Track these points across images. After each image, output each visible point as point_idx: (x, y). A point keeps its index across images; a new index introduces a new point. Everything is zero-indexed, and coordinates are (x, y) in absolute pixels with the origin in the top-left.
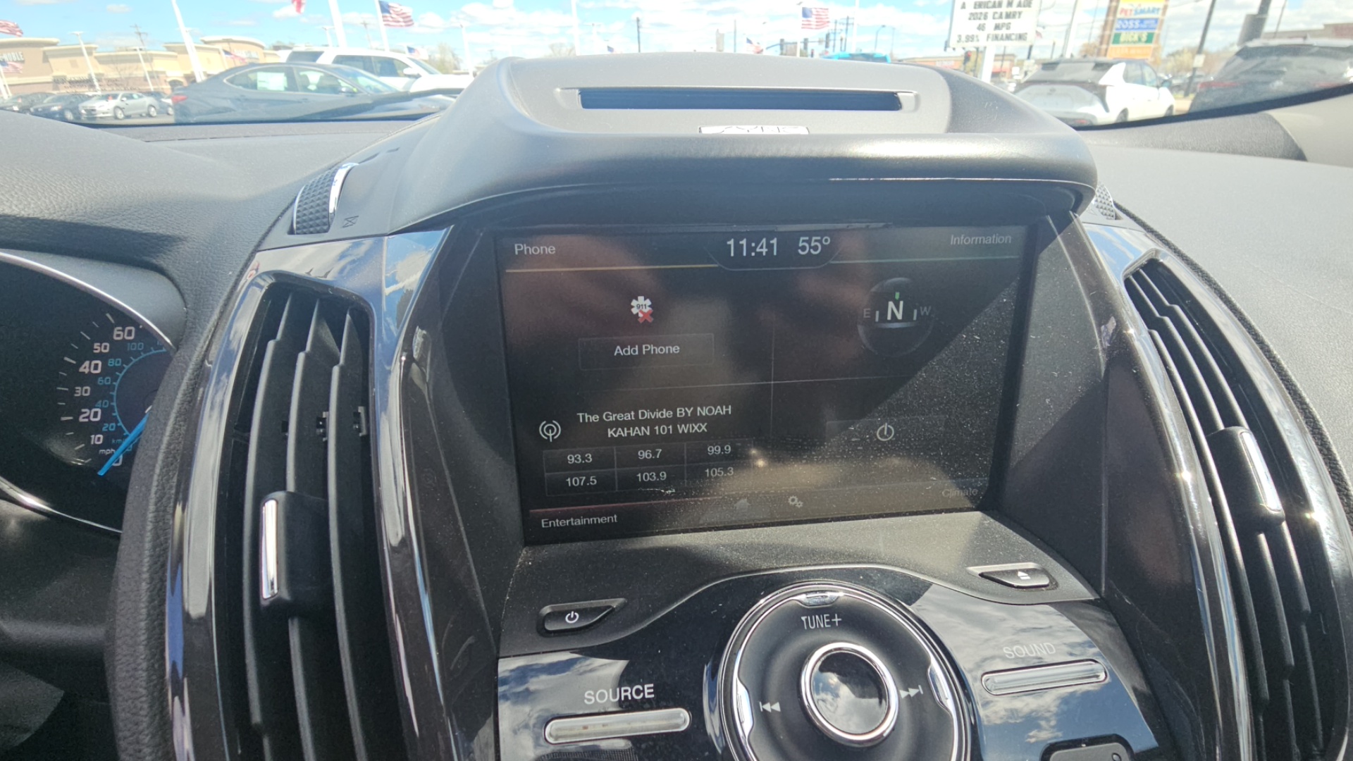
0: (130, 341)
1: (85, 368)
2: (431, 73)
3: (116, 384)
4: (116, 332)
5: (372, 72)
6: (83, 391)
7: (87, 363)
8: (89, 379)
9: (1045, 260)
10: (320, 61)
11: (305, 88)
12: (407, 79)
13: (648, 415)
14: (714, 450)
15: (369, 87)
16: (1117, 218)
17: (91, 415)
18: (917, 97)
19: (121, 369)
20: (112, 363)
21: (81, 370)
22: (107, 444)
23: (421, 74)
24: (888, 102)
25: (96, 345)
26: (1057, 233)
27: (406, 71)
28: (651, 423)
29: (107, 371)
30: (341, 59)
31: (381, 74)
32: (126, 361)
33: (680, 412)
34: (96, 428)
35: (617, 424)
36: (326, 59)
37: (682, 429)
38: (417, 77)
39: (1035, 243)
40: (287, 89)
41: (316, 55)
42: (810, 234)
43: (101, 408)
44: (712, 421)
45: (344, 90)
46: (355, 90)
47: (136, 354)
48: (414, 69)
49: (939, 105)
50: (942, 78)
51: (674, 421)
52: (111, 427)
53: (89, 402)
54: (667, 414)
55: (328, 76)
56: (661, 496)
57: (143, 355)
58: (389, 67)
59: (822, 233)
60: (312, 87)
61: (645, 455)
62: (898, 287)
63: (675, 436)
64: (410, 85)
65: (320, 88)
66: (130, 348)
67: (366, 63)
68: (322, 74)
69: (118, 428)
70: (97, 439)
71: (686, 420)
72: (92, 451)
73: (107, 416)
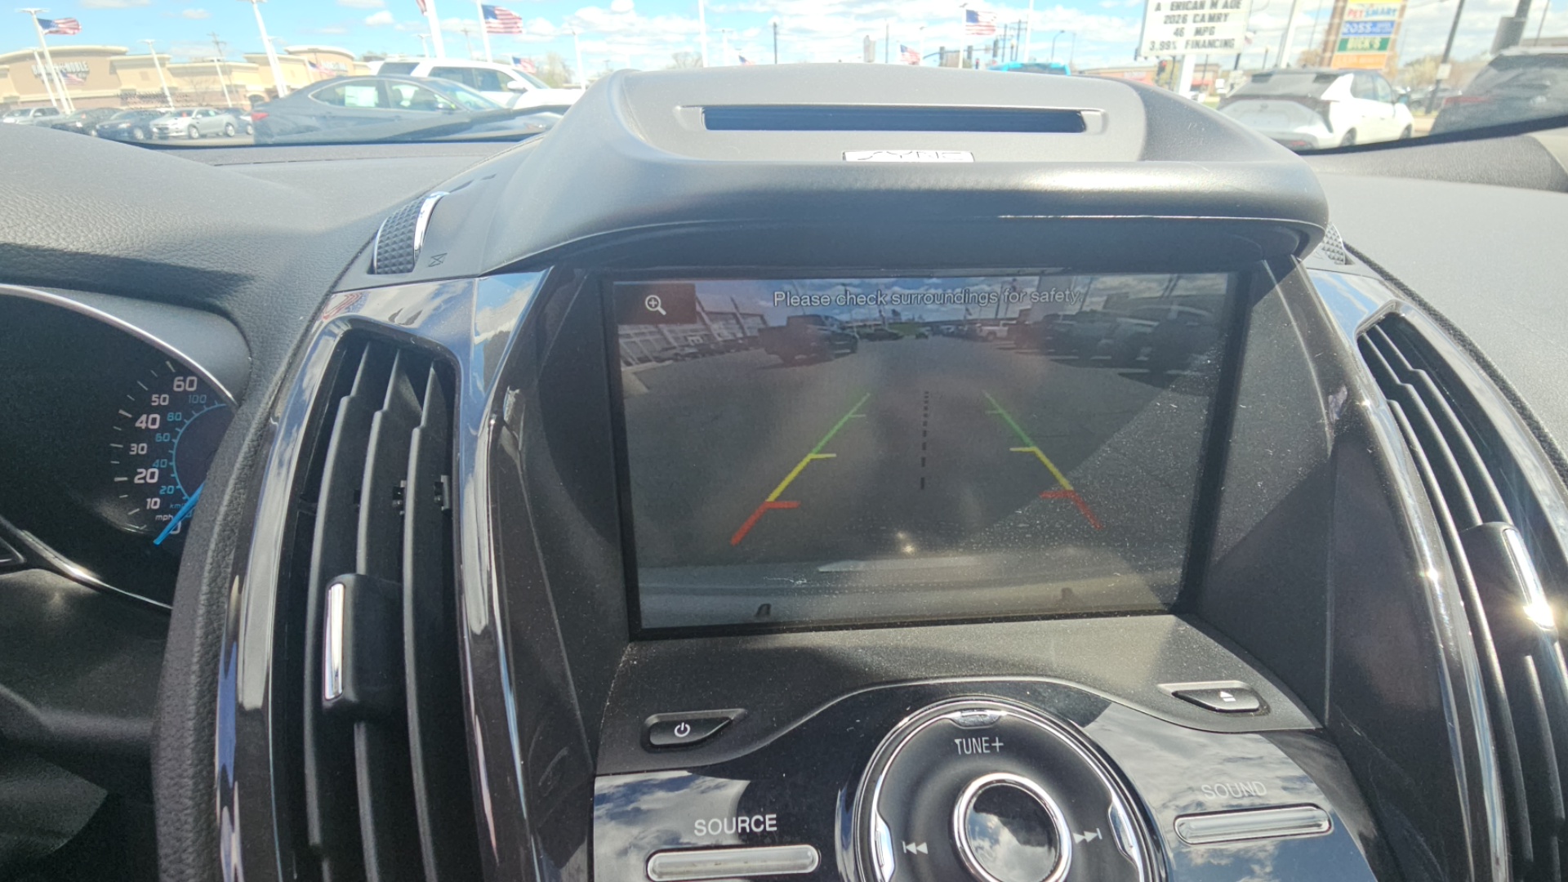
0: (192, 393)
1: (142, 422)
2: (538, 87)
3: (176, 441)
4: (176, 383)
5: (473, 86)
6: (139, 449)
7: (144, 417)
8: (146, 435)
9: (1259, 314)
10: (415, 73)
11: (398, 104)
12: (511, 94)
15: (468, 102)
16: (1347, 262)
17: (148, 475)
18: (1105, 117)
19: (181, 424)
20: (171, 417)
21: (138, 424)
22: (163, 510)
23: (527, 88)
24: (1070, 122)
25: (154, 397)
26: (1275, 282)
27: (511, 85)
29: (166, 426)
30: (438, 72)
31: (482, 88)
32: (187, 415)
34: (151, 490)
36: (421, 72)
38: (523, 91)
39: (1247, 293)
40: (378, 105)
41: (412, 66)
43: (159, 468)
45: (440, 106)
46: (453, 106)
47: (199, 407)
48: (519, 82)
49: (1132, 126)
50: (1135, 94)
52: (169, 490)
53: (146, 461)
55: (423, 91)
56: (790, 587)
57: (206, 409)
58: (491, 80)
60: (406, 103)
64: (514, 100)
65: (415, 104)
66: (191, 400)
67: (466, 76)
68: (417, 89)
69: (178, 491)
70: (154, 503)
72: (148, 516)
73: (165, 478)
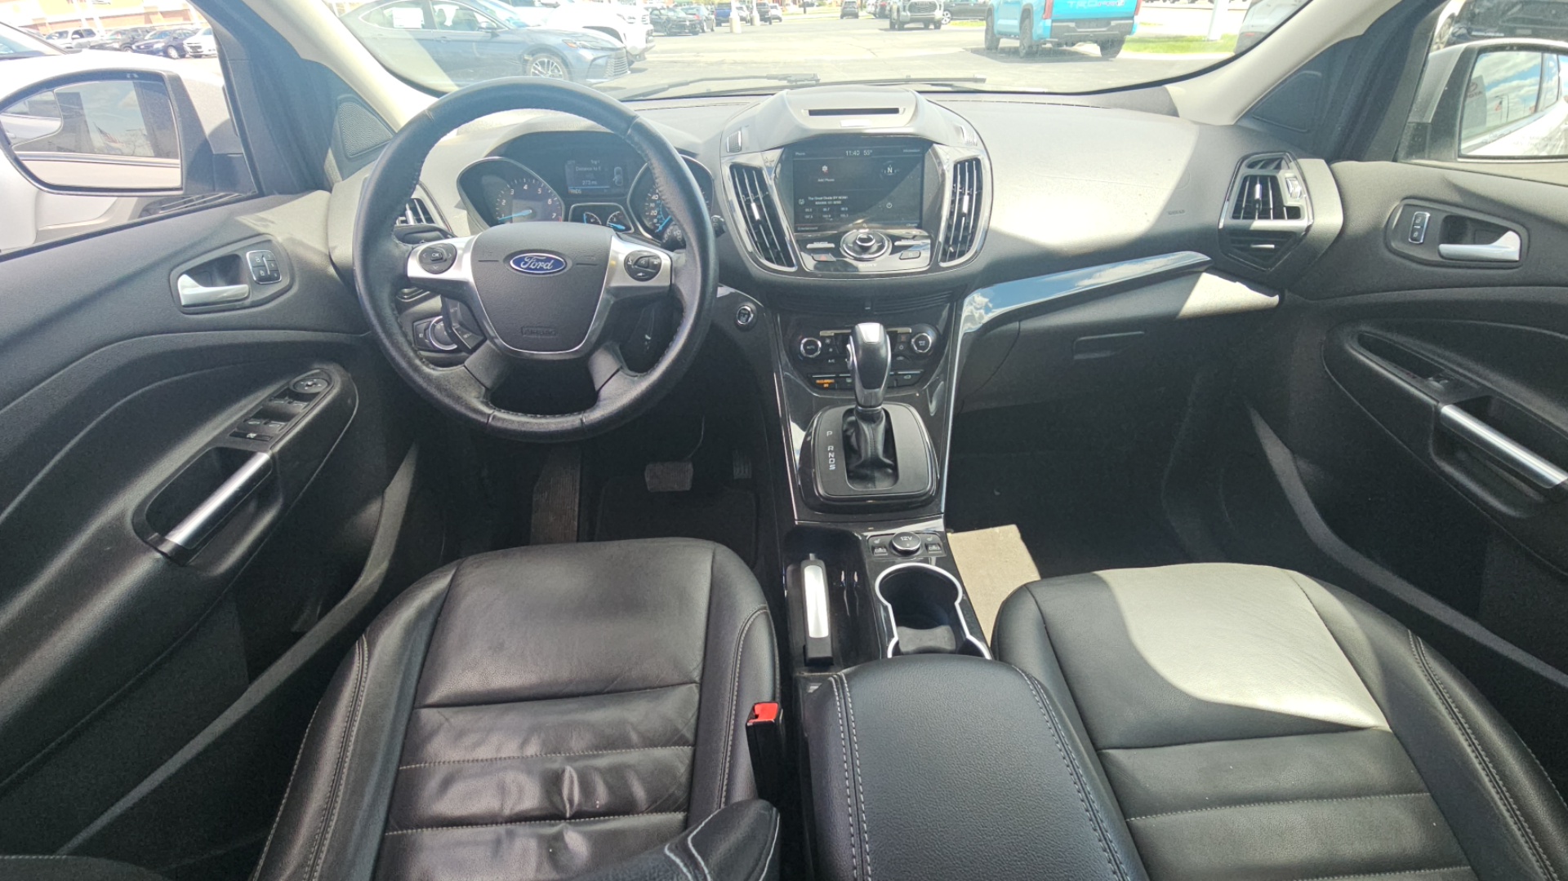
3: (661, 203)
6: (652, 205)
8: (654, 201)
9: (925, 156)
13: (826, 198)
14: (843, 209)
17: (654, 213)
22: (658, 223)
24: (896, 111)
28: (827, 201)
33: (835, 198)
34: (655, 217)
35: (818, 201)
37: (835, 203)
39: (924, 151)
42: (867, 149)
44: (842, 200)
46: (494, 25)
51: (833, 200)
52: (659, 217)
53: (653, 209)
54: (831, 198)
56: (829, 221)
59: (870, 149)
61: (825, 210)
62: (890, 163)
63: (833, 205)
70: (655, 221)
71: (836, 200)
72: (654, 224)
73: (658, 214)
